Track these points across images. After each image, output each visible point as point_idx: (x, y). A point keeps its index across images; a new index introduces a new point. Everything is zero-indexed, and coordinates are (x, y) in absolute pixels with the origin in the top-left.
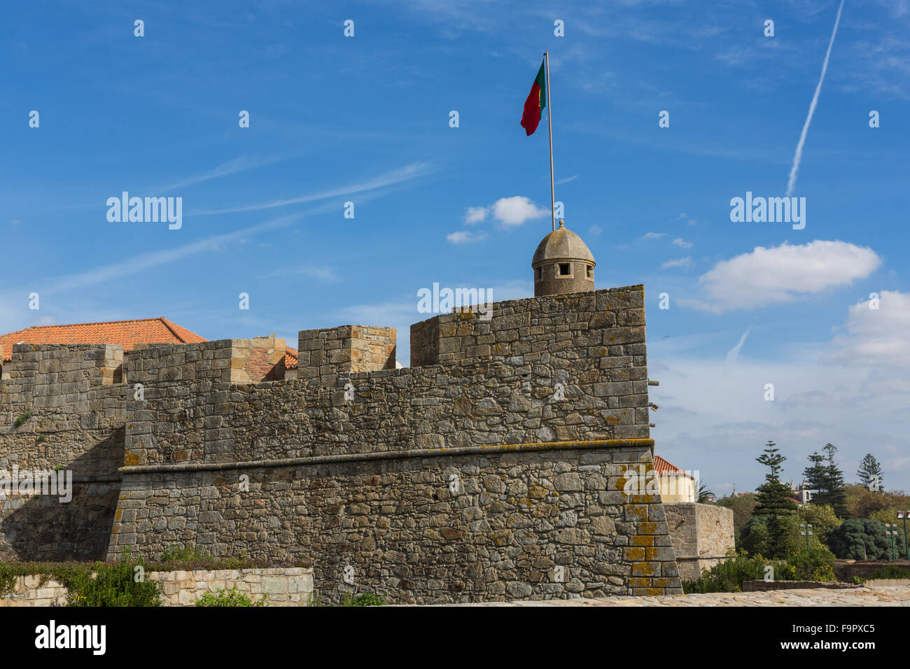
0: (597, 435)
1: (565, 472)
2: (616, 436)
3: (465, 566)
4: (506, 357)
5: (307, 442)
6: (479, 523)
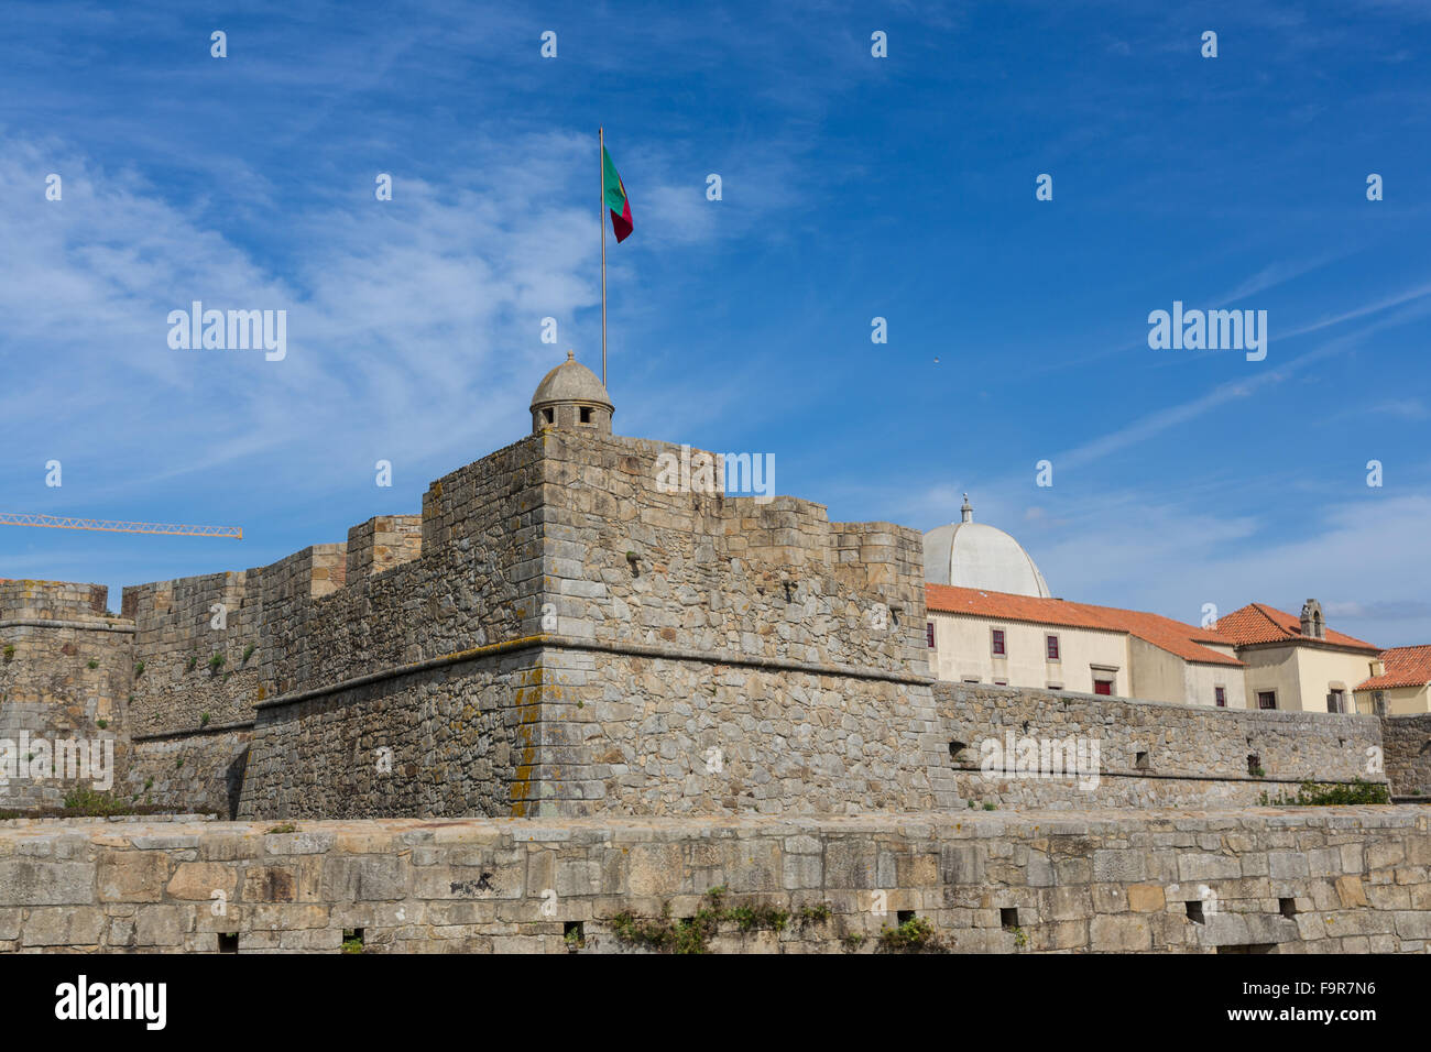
0: (512, 634)
1: (488, 685)
2: (523, 634)
4: (460, 540)
5: (347, 662)
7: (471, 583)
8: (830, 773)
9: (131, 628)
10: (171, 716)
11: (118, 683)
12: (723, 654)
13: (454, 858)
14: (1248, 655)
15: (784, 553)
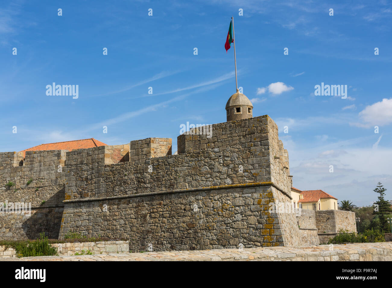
0: (249, 181)
1: (237, 197)
2: (257, 181)
3: (196, 239)
4: (212, 149)
5: (134, 188)
6: (202, 220)
7: (220, 163)
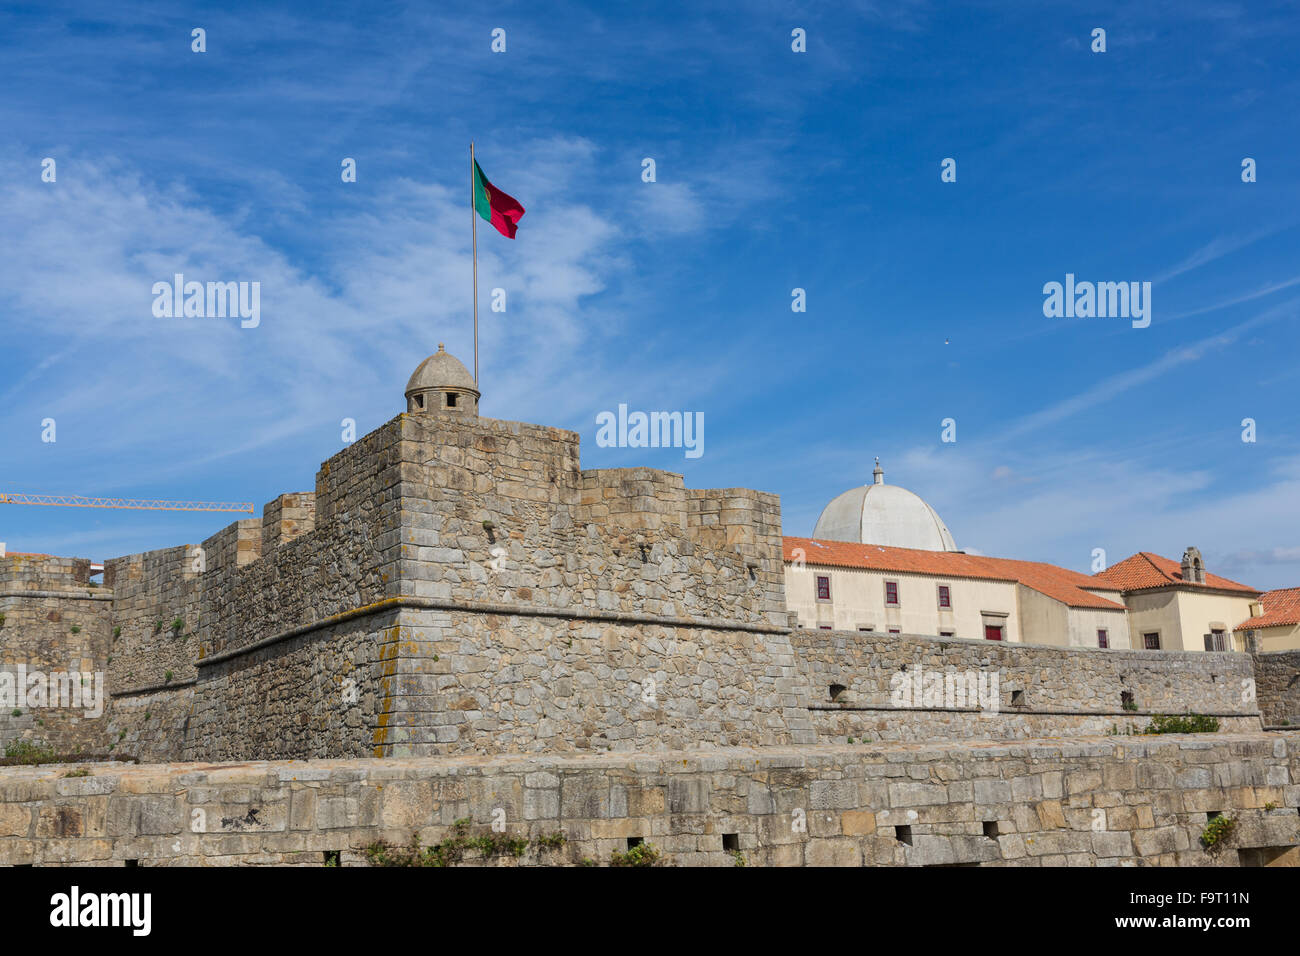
0: (379, 596)
1: (361, 642)
2: (386, 596)
4: (342, 514)
5: (262, 624)
6: (318, 706)
7: (350, 552)
8: (684, 714)
9: (109, 596)
10: (141, 674)
11: (99, 646)
12: (579, 610)
13: (225, 796)
14: (1133, 600)
15: (640, 519)
